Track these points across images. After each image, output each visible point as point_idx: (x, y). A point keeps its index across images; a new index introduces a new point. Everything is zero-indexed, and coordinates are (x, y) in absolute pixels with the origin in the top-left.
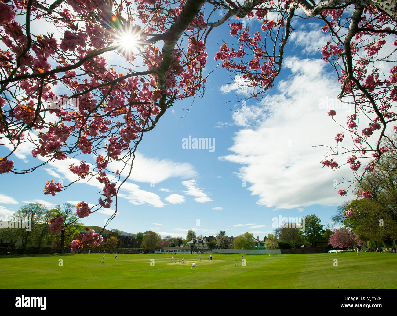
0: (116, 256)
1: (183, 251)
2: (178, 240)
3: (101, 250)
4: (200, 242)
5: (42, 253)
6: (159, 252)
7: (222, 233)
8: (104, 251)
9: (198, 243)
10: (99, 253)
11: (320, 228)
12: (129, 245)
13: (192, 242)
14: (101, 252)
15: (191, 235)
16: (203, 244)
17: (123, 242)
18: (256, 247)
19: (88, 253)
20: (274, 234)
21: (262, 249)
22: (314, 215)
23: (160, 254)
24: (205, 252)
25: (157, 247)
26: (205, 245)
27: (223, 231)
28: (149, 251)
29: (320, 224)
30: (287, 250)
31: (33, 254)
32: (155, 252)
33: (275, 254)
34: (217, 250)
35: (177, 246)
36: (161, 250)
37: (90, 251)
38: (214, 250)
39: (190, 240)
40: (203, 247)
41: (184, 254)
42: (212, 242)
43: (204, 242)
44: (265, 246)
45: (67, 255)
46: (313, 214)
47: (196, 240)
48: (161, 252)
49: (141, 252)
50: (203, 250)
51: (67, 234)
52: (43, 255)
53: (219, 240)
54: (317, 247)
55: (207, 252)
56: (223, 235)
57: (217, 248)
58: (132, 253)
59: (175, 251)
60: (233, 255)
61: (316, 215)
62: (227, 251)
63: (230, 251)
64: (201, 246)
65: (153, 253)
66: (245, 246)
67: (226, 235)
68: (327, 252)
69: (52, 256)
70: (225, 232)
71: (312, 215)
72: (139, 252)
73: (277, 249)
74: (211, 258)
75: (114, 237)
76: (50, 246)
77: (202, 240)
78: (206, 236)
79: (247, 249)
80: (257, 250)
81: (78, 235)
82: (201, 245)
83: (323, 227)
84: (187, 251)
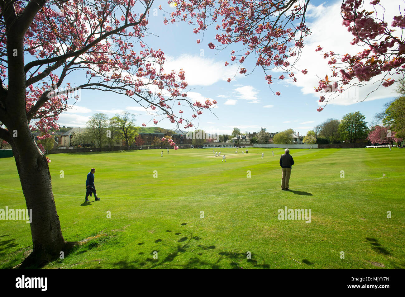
0: (168, 152)
1: (227, 146)
2: (224, 137)
3: (158, 147)
4: (243, 138)
5: (114, 150)
6: (207, 147)
7: (263, 130)
8: (161, 148)
9: (241, 139)
10: (157, 149)
11: (363, 125)
12: (182, 142)
13: (236, 138)
14: (158, 148)
15: (236, 132)
16: (246, 140)
17: (176, 140)
18: (295, 142)
19: (148, 149)
20: (315, 131)
21: (300, 144)
22: (359, 112)
23: (207, 149)
24: (246, 147)
25: (205, 143)
26: (247, 140)
27: (264, 128)
28: (198, 146)
29: (363, 121)
30: (325, 145)
31: (108, 151)
32: (203, 147)
33: (312, 148)
34: (258, 145)
35: (224, 142)
36: (208, 145)
37: (149, 148)
38: (255, 145)
39: (235, 136)
40: (246, 142)
41: (228, 149)
42: (254, 138)
43: (247, 138)
44: (303, 141)
45: (132, 151)
46: (357, 111)
47: (240, 137)
48: (208, 147)
49: (192, 148)
50: (244, 145)
51: (129, 135)
52: (115, 151)
53: (260, 136)
54: (356, 142)
55: (249, 147)
56: (264, 132)
57: (257, 143)
58: (184, 148)
59: (220, 146)
60: (272, 149)
61: (360, 113)
62: (267, 145)
63: (270, 145)
64: (244, 142)
65: (202, 148)
66: (284, 141)
67: (266, 132)
68: (365, 147)
69: (121, 152)
70: (266, 129)
71: (356, 113)
72: (189, 147)
73: (315, 143)
74: (247, 152)
75: (168, 136)
76: (118, 145)
77: (245, 137)
78: (250, 133)
79: (286, 144)
80: (295, 145)
81: (138, 136)
82: (244, 140)
83: (367, 124)
84: (230, 146)
